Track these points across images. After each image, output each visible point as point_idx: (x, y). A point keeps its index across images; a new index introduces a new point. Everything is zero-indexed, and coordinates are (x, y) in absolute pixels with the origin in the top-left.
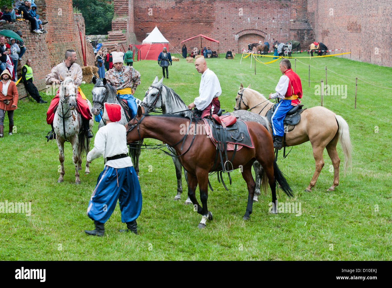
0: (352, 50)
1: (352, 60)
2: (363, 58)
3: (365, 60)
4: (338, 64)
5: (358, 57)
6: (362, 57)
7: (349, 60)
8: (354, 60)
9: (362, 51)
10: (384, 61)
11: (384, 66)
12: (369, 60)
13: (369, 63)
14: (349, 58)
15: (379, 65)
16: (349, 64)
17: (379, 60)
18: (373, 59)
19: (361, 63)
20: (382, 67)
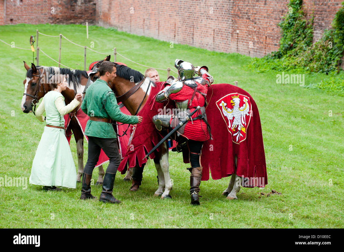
0: (162, 23)
1: (162, 40)
2: (180, 37)
3: (185, 40)
4: (137, 46)
5: (172, 35)
6: (178, 35)
7: (155, 41)
8: (165, 40)
9: (179, 24)
10: (217, 42)
11: (218, 51)
12: (191, 41)
13: (191, 46)
14: (156, 37)
15: (209, 50)
16: (156, 47)
17: (209, 40)
18: (197, 39)
19: (177, 45)
20: (214, 53)
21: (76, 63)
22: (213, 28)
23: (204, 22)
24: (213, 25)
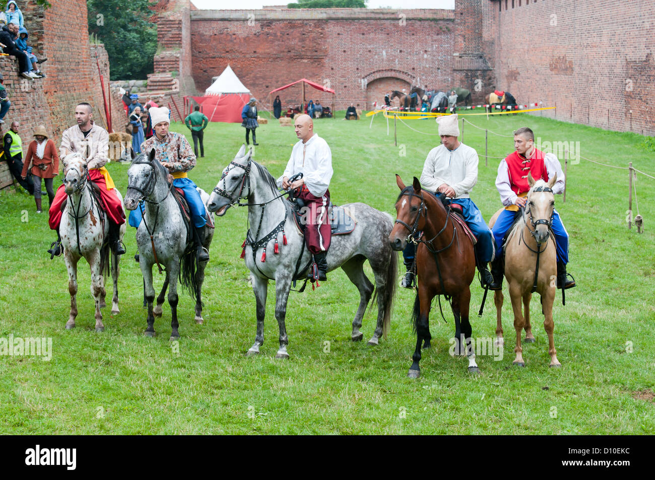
0: (559, 104)
1: (559, 120)
2: (576, 117)
3: (581, 120)
5: (568, 115)
6: (574, 115)
7: (553, 121)
8: (562, 120)
9: (575, 105)
10: (612, 121)
11: (612, 130)
12: (587, 120)
13: (587, 125)
14: (553, 118)
15: (604, 129)
16: (554, 126)
17: (604, 120)
18: (592, 118)
19: (573, 125)
20: (609, 132)
21: (478, 145)
22: (608, 108)
23: (599, 103)
24: (607, 105)
